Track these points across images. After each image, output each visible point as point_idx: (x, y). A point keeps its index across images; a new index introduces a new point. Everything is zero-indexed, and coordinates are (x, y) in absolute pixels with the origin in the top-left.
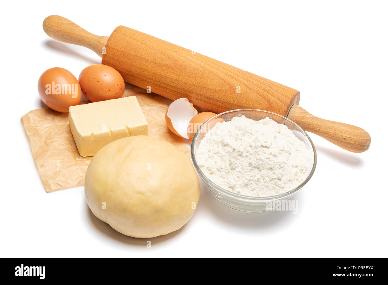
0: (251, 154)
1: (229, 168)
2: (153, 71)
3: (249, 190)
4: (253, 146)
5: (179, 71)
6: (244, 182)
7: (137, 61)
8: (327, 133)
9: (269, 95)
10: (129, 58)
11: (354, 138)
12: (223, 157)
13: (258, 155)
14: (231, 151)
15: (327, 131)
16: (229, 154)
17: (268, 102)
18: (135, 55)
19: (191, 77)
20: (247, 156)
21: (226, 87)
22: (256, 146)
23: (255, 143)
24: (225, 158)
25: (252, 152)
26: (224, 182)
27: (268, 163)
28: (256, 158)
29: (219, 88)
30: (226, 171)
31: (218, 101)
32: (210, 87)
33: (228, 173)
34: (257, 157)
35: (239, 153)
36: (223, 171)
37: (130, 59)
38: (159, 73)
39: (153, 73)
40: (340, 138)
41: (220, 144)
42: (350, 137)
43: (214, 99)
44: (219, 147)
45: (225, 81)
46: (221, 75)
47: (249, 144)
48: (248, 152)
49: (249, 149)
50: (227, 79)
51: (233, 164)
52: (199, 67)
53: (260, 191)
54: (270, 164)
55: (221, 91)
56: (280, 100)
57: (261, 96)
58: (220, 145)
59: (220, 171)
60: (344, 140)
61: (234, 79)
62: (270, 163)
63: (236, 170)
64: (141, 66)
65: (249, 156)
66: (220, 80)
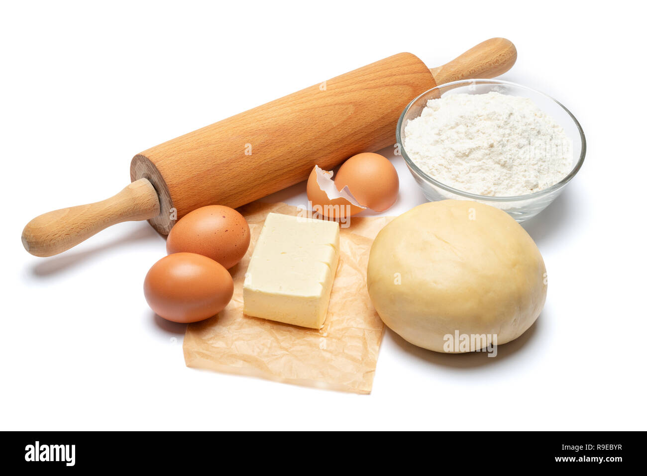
0: (509, 135)
1: (505, 170)
2: (253, 167)
3: (545, 174)
4: (502, 124)
5: (284, 138)
6: (535, 169)
7: (223, 172)
8: (473, 71)
9: (398, 77)
10: (211, 176)
11: (504, 52)
12: (483, 167)
13: (516, 129)
14: (487, 151)
15: (472, 70)
16: (487, 157)
17: (408, 84)
18: (214, 166)
19: (304, 133)
20: (508, 141)
21: (351, 110)
22: (506, 122)
23: (499, 120)
24: (487, 166)
25: (507, 131)
26: (519, 189)
27: (532, 129)
28: (518, 134)
29: (345, 118)
30: (505, 177)
31: (355, 134)
32: (335, 124)
33: (511, 177)
34: (517, 131)
35: (500, 144)
36: (503, 181)
37: (213, 177)
38: (263, 163)
39: (254, 169)
40: (490, 65)
41: (457, 158)
42: (500, 55)
43: (348, 136)
44: (462, 165)
45: (343, 104)
46: (329, 100)
47: (494, 126)
48: (504, 135)
49: (501, 131)
50: (340, 99)
51: (508, 161)
52: (298, 114)
53: (554, 165)
54: (534, 129)
55: (350, 118)
56: (415, 73)
57: (394, 85)
58: (459, 160)
59: (500, 184)
60: (497, 64)
61: (346, 92)
62: (533, 127)
63: (515, 166)
64: (234, 173)
65: (510, 138)
66: (337, 107)
